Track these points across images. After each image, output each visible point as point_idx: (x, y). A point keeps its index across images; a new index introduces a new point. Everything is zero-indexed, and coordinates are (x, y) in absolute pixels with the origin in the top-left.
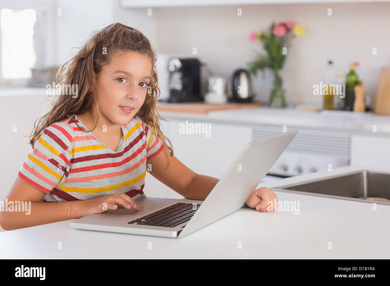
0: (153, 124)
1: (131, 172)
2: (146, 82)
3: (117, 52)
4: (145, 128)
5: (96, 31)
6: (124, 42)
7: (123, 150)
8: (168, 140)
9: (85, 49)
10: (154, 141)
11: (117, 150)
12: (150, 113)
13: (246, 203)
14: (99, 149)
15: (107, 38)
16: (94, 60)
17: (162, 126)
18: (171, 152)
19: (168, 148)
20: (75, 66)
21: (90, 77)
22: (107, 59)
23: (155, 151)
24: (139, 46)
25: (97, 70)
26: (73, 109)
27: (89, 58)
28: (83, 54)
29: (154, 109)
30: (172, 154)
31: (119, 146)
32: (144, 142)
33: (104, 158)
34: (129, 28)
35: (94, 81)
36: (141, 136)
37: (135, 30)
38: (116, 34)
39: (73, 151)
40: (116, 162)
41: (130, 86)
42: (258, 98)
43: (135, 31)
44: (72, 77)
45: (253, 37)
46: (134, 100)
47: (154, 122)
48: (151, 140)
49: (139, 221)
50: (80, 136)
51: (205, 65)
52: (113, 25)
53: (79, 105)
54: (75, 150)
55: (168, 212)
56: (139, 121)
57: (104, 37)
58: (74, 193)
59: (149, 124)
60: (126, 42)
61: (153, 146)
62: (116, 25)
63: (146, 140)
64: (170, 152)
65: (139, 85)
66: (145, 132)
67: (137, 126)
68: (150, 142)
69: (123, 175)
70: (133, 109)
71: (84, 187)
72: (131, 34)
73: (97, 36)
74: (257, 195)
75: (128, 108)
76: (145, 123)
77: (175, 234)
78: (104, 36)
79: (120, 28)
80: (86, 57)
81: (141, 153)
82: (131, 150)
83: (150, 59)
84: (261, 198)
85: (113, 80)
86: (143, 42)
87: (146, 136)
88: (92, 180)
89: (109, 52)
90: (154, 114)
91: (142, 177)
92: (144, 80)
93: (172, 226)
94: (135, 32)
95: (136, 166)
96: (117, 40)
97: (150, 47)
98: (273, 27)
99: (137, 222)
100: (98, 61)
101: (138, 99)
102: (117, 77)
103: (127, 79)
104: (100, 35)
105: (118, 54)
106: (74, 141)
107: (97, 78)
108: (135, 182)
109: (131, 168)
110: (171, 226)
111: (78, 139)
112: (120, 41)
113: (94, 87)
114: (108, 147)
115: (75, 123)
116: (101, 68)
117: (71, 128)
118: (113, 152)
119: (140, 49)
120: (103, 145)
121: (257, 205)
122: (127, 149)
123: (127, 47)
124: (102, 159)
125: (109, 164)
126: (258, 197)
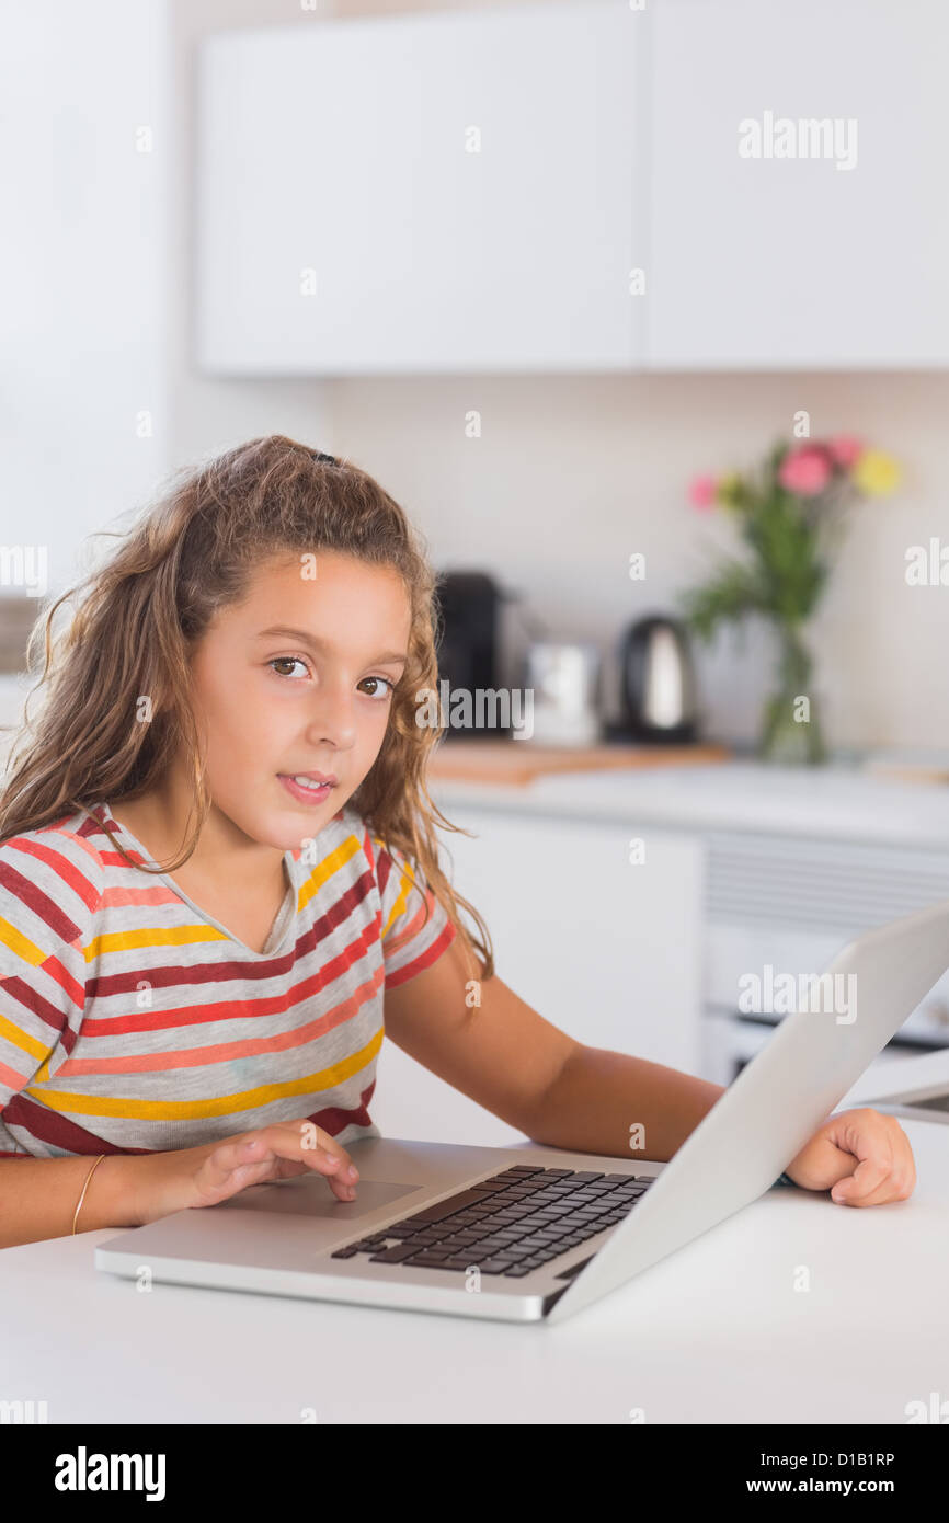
0: (411, 845)
1: (321, 1038)
2: (385, 678)
3: (272, 554)
4: (375, 858)
5: (187, 468)
6: (299, 514)
7: (290, 947)
8: (471, 913)
9: (143, 539)
10: (413, 913)
11: (266, 948)
12: (402, 802)
13: (789, 1174)
14: (197, 944)
15: (233, 499)
16: (180, 582)
17: (448, 852)
18: (483, 959)
19: (470, 943)
20: (105, 605)
21: (166, 654)
22: (232, 582)
23: (417, 955)
24: (360, 531)
25: (192, 624)
26: (98, 782)
27: (158, 577)
28: (136, 561)
29: (415, 787)
30: (487, 971)
31: (276, 931)
32: (374, 917)
33: (217, 980)
34: (323, 457)
35: (183, 666)
36: (359, 892)
37: (346, 466)
38: (269, 482)
39: (99, 946)
40: (264, 997)
41: (324, 691)
42: (715, 727)
43: (346, 471)
44: (93, 653)
45: (704, 494)
46: (340, 750)
47: (416, 838)
48: (399, 907)
49: (375, 1247)
50: (126, 885)
51: (515, 598)
52: (256, 443)
53: (122, 767)
54: (105, 945)
55: (486, 1208)
56: (356, 831)
57: (223, 492)
58: (99, 1118)
59: (396, 844)
60: (308, 513)
61: (410, 933)
62: (269, 446)
63: (380, 908)
64: (479, 961)
65: (358, 688)
66: (375, 874)
67: (347, 850)
68: (399, 917)
69: (292, 1050)
70: (333, 785)
71: (137, 1096)
72: (331, 480)
73: (194, 487)
74: (833, 1138)
75: (311, 779)
76: (381, 838)
77: (532, 1306)
78: (221, 488)
79: (287, 456)
80: (148, 573)
81: (363, 959)
82: (320, 946)
83: (404, 585)
84: (851, 1154)
85: (254, 664)
86: (376, 517)
87: (382, 891)
88: (173, 1067)
89: (239, 554)
90: (416, 804)
91: (365, 1058)
92: (377, 667)
93: (517, 1269)
94: (347, 475)
95: (343, 1013)
96: (273, 504)
97: (406, 536)
98: (779, 460)
99: (365, 1250)
100: (193, 588)
101: (352, 747)
102: (271, 655)
103: (308, 662)
104: (204, 482)
105: (277, 559)
106: (105, 906)
107: (192, 657)
108: (341, 1078)
109: (321, 1020)
110: (511, 1271)
111: (118, 897)
112: (285, 511)
113: (183, 689)
114: (233, 937)
115: (105, 835)
116: (207, 618)
117: (91, 853)
118: (251, 956)
119: (365, 541)
120: (213, 926)
121: (836, 1182)
122: (305, 945)
123: (313, 534)
124: (213, 984)
125: (237, 1003)
126: (838, 1146)
